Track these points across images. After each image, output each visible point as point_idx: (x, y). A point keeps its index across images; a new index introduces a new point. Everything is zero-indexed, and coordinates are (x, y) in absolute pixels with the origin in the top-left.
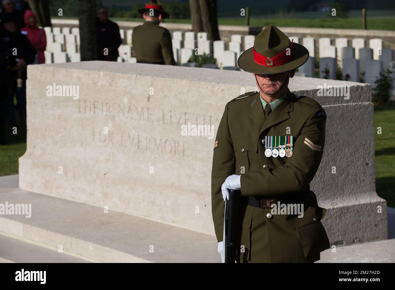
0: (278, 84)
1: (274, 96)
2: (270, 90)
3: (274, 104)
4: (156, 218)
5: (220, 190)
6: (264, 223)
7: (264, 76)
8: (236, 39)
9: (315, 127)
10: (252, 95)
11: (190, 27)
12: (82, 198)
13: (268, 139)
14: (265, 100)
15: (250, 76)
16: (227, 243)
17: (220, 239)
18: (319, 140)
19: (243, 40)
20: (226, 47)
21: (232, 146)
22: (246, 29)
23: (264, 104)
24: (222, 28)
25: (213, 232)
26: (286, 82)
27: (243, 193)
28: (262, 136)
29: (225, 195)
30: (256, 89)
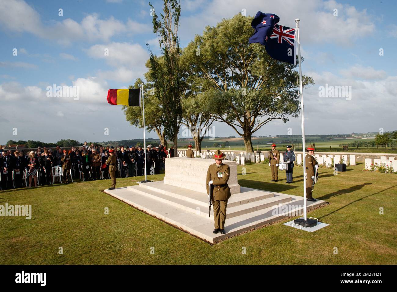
0: (220, 162)
1: (219, 164)
2: (219, 163)
3: (219, 166)
4: (192, 190)
5: (208, 184)
6: (218, 191)
7: (217, 160)
8: (205, 153)
9: (228, 170)
10: (214, 164)
11: (195, 150)
12: (176, 185)
13: (218, 173)
14: (217, 165)
15: (214, 160)
16: (210, 195)
17: (208, 194)
18: (229, 173)
19: (206, 152)
20: (203, 154)
21: (211, 175)
22: (206, 150)
23: (217, 166)
24: (201, 150)
25: (207, 193)
26: (222, 161)
27: (213, 184)
28: (217, 172)
29: (209, 185)
30: (216, 163)
